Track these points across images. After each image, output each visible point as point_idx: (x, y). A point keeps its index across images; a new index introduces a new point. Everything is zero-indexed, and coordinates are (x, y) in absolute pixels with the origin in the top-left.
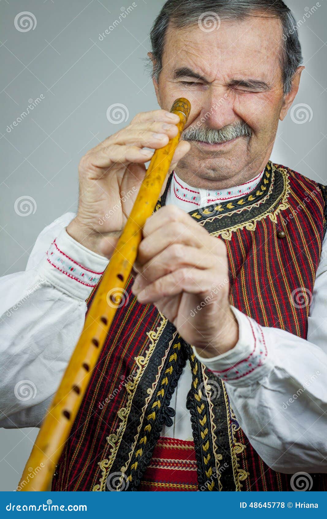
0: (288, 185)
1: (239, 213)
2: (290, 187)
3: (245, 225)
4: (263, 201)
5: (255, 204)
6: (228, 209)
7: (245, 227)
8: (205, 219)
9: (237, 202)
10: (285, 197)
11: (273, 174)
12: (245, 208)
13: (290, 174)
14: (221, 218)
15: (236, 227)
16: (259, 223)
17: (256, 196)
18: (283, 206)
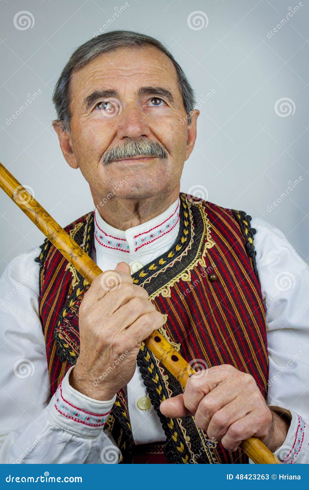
0: (207, 219)
1: (171, 266)
2: (208, 220)
3: (180, 277)
4: (189, 247)
5: (184, 252)
6: (161, 265)
7: (180, 279)
8: (143, 282)
9: (167, 256)
10: (208, 233)
11: (190, 212)
12: (176, 260)
13: (205, 206)
14: (156, 276)
15: (172, 282)
16: (193, 272)
17: (182, 244)
18: (209, 244)
